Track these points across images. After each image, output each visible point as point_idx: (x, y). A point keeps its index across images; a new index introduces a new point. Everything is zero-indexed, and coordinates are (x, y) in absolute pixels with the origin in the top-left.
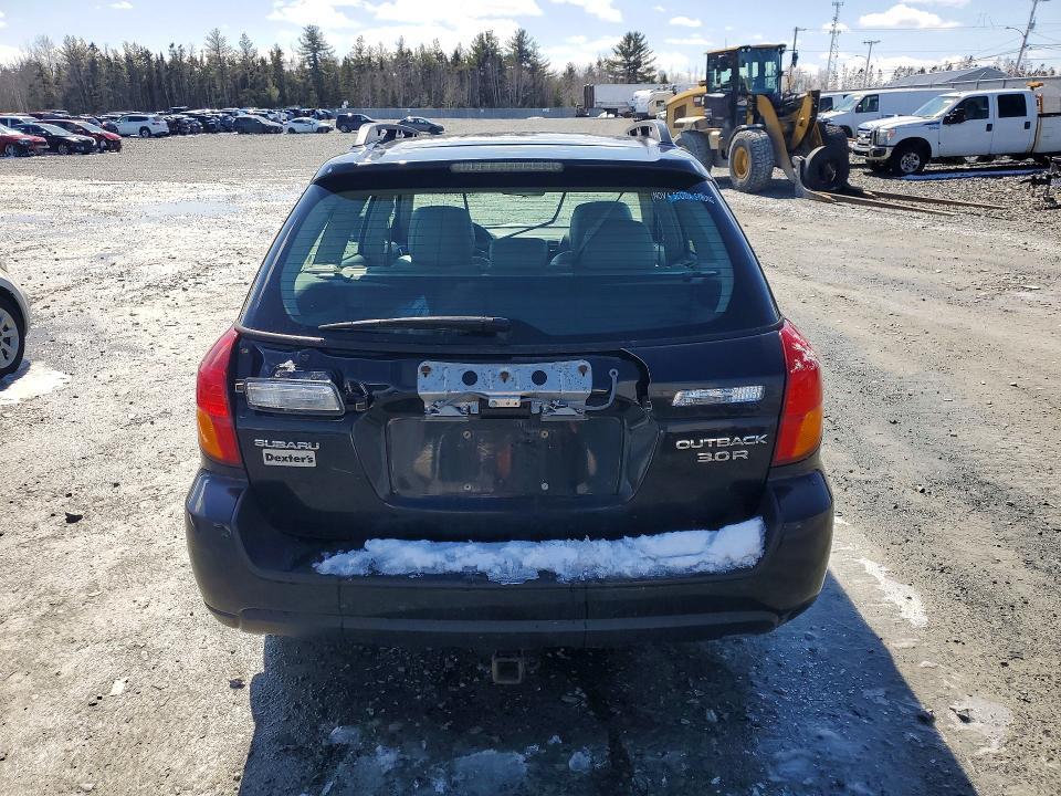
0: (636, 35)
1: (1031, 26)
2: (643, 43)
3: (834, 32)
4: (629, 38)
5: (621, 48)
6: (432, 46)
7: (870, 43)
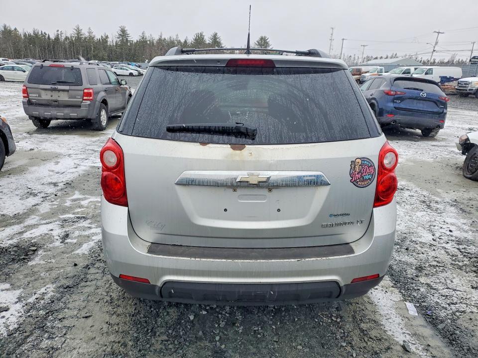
0: (265, 37)
1: (436, 43)
2: (268, 41)
3: (331, 40)
4: (262, 39)
5: (258, 42)
6: (175, 37)
7: (364, 46)
